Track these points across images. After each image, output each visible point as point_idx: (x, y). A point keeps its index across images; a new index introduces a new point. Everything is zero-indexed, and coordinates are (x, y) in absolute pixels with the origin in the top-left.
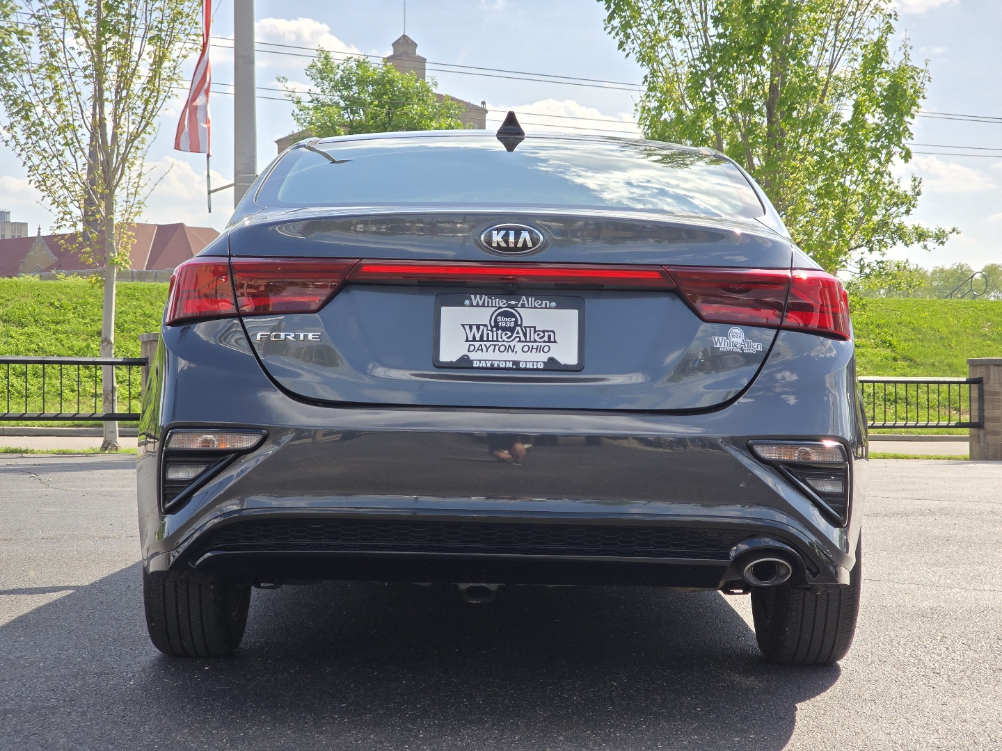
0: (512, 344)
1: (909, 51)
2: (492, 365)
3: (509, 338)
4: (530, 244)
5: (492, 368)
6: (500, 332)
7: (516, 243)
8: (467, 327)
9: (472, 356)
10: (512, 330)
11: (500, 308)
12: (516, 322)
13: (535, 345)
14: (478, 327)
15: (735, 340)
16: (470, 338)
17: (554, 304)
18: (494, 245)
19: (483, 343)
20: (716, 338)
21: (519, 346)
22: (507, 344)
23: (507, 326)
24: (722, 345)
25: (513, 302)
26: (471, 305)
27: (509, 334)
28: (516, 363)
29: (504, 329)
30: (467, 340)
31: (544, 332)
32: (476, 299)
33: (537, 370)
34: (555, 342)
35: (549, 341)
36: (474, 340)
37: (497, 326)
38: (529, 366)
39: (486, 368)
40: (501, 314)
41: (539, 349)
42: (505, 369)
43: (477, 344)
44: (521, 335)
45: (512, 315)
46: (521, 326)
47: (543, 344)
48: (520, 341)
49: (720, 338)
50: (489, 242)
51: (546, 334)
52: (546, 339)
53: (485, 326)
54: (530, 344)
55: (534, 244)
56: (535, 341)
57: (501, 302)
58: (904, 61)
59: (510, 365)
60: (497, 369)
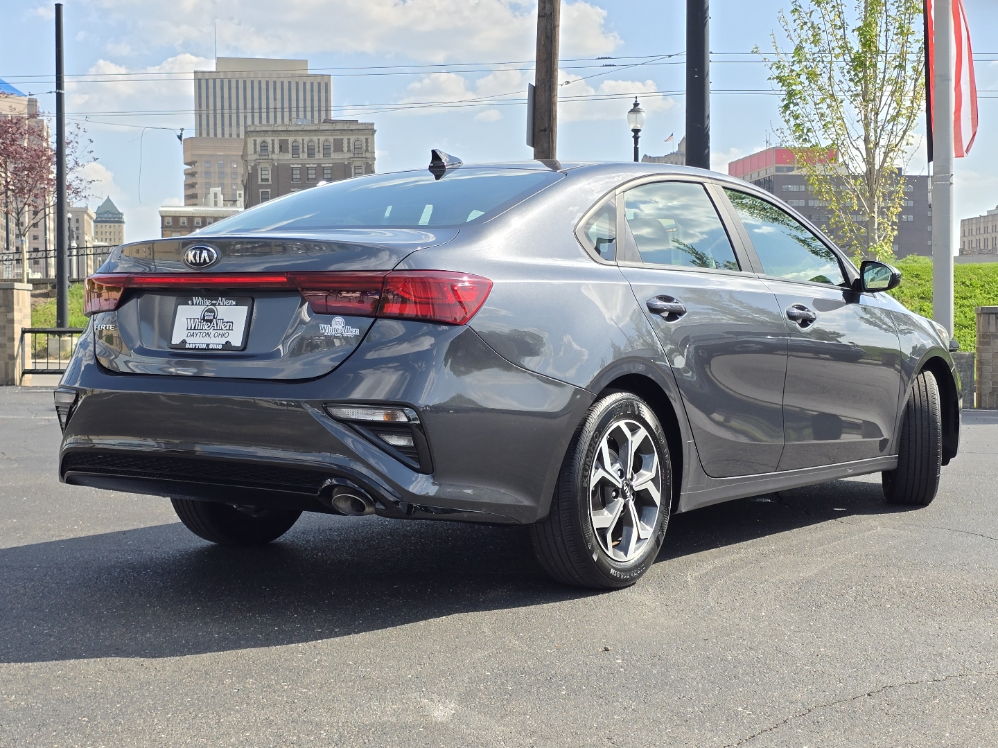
0: (210, 331)
2: (196, 346)
3: (209, 327)
4: (207, 260)
5: (195, 349)
6: (205, 323)
9: (188, 340)
10: (211, 321)
11: (207, 306)
12: (214, 316)
13: (221, 332)
14: (194, 320)
15: (337, 327)
16: (189, 328)
17: (234, 303)
18: (190, 262)
19: (195, 331)
20: (322, 326)
21: (212, 332)
22: (207, 332)
23: (209, 319)
24: (327, 331)
25: (214, 302)
26: (193, 304)
27: (209, 324)
28: (208, 345)
29: (207, 321)
30: (187, 329)
31: (227, 322)
32: (195, 300)
33: (218, 349)
34: (232, 330)
35: (229, 329)
36: (191, 329)
37: (204, 319)
38: (215, 347)
39: (192, 349)
40: (207, 311)
41: (222, 335)
42: (202, 349)
43: (192, 332)
44: (215, 325)
45: (213, 311)
46: (216, 318)
47: (226, 332)
48: (214, 330)
49: (326, 326)
50: (188, 259)
51: (229, 324)
52: (228, 328)
53: (198, 319)
54: (218, 331)
55: (210, 260)
56: (222, 329)
57: (208, 302)
59: (204, 347)
60: (199, 349)
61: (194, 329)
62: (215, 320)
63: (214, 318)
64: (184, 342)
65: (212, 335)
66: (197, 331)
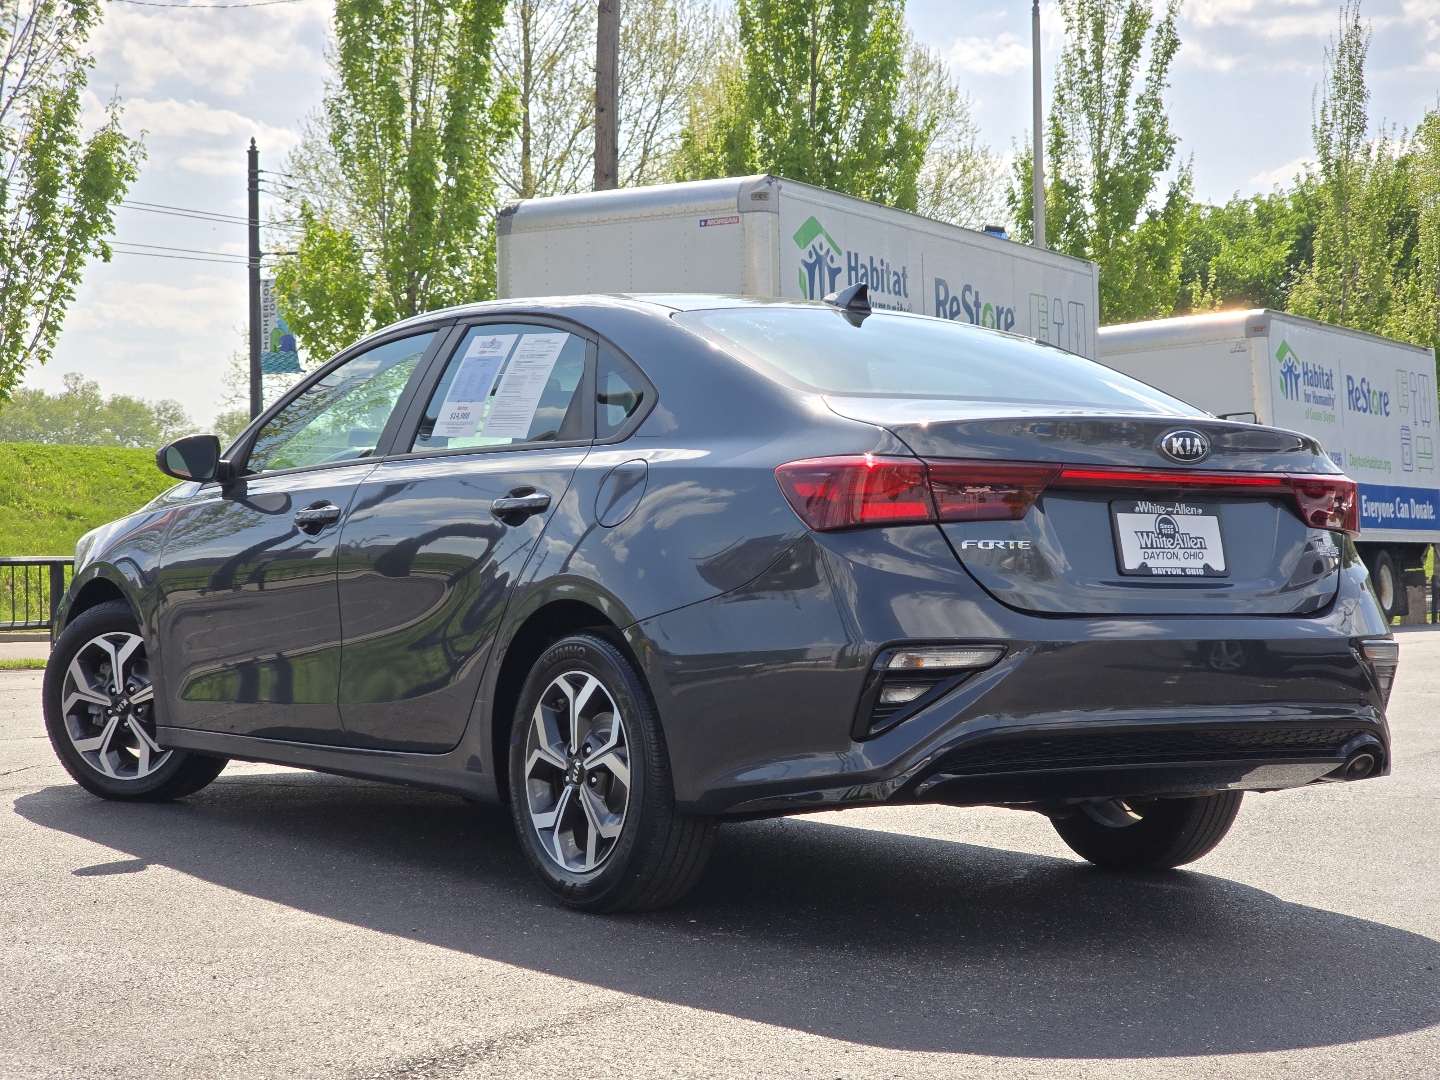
0: (1176, 551)
1: (118, 114)
2: (1167, 572)
3: (1172, 545)
4: (1201, 451)
5: (1167, 575)
6: (1164, 539)
7: (1191, 450)
8: (1139, 534)
9: (1150, 563)
10: (1172, 536)
11: (1161, 514)
12: (1174, 528)
13: (1192, 551)
14: (1147, 533)
15: (1327, 545)
16: (1144, 546)
17: (1200, 511)
18: (1175, 452)
19: (1154, 551)
21: (1181, 553)
22: (1172, 551)
23: (1168, 533)
25: (1169, 509)
26: (1140, 512)
27: (1171, 540)
28: (1183, 570)
29: (1167, 536)
30: (1141, 548)
31: (1196, 538)
32: (1142, 506)
33: (1199, 576)
34: (1206, 548)
35: (1202, 548)
36: (1147, 547)
37: (1161, 533)
38: (1193, 572)
39: (1162, 576)
40: (1161, 521)
41: (1195, 556)
42: (1177, 576)
43: (1150, 551)
44: (1180, 542)
45: (1170, 523)
46: (1178, 532)
47: (1198, 551)
48: (1180, 548)
50: (1170, 449)
51: (1199, 540)
52: (1199, 545)
53: (1152, 533)
54: (1188, 551)
55: (1203, 452)
56: (1192, 548)
57: (1161, 509)
58: (110, 126)
59: (1179, 572)
60: (1172, 576)
61: (1152, 547)
62: (1177, 535)
63: (1175, 532)
64: (1144, 566)
65: (1180, 556)
66: (1158, 551)
